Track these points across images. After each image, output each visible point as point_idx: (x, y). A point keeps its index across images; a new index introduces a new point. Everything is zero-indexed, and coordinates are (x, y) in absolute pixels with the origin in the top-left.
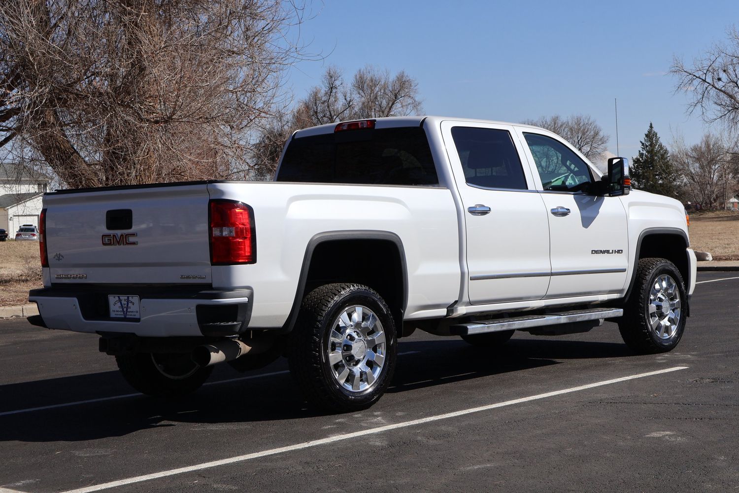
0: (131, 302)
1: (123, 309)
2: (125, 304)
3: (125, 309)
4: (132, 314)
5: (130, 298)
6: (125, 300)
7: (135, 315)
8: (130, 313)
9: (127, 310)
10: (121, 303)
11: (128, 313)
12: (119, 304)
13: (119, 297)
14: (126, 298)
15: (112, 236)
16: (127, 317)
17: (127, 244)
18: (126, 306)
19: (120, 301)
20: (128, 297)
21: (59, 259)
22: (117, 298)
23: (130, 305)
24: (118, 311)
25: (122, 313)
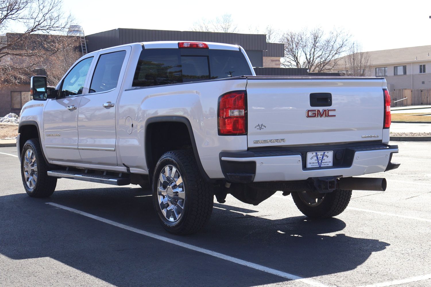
0: (326, 156)
1: (318, 161)
2: (320, 158)
3: (320, 161)
4: (326, 164)
5: (326, 154)
6: (321, 155)
7: (328, 164)
8: (324, 164)
9: (322, 161)
10: (317, 158)
11: (322, 164)
12: (316, 158)
13: (316, 153)
14: (323, 153)
15: (317, 111)
16: (322, 166)
17: (329, 116)
18: (321, 159)
19: (317, 156)
20: (324, 153)
21: (260, 129)
22: (314, 154)
23: (324, 158)
24: (314, 163)
25: (318, 164)
